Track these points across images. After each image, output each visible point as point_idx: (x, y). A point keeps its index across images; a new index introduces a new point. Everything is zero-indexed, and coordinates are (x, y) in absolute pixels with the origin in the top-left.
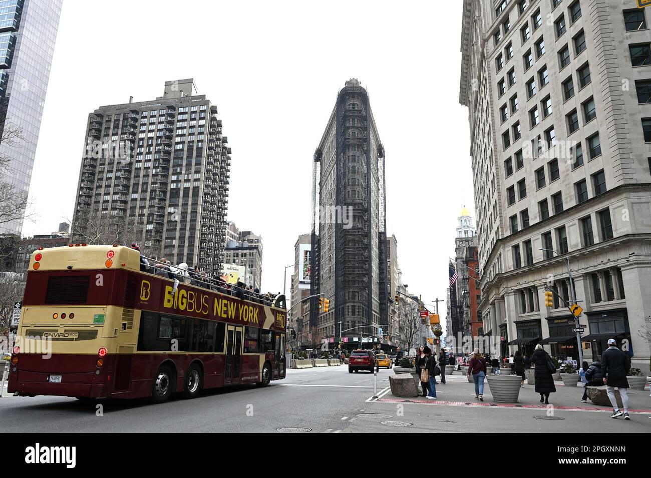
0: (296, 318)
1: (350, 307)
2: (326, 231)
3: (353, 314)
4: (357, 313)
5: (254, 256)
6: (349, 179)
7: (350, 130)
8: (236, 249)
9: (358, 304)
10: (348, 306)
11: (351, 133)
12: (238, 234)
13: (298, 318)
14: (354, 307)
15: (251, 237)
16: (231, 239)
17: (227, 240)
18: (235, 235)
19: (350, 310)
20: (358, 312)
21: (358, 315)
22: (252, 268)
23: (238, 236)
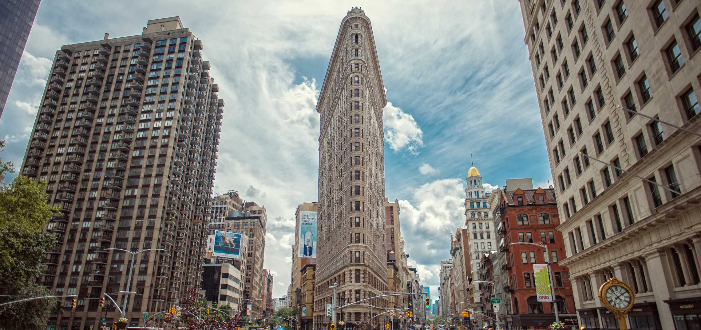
0: (295, 289)
1: (353, 272)
2: (325, 186)
3: (358, 280)
4: (362, 280)
5: (256, 225)
6: (351, 117)
7: (353, 62)
8: (238, 218)
9: (364, 268)
10: (351, 271)
11: (353, 65)
12: (241, 204)
13: (297, 289)
14: (358, 271)
15: (254, 208)
16: (234, 209)
17: (229, 211)
18: (238, 205)
19: (353, 275)
20: (364, 278)
21: (364, 282)
22: (253, 237)
23: (241, 207)
